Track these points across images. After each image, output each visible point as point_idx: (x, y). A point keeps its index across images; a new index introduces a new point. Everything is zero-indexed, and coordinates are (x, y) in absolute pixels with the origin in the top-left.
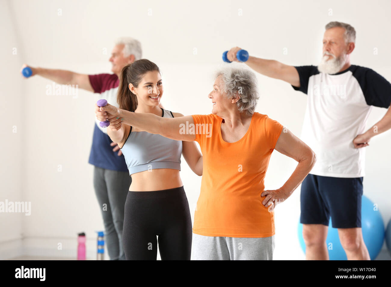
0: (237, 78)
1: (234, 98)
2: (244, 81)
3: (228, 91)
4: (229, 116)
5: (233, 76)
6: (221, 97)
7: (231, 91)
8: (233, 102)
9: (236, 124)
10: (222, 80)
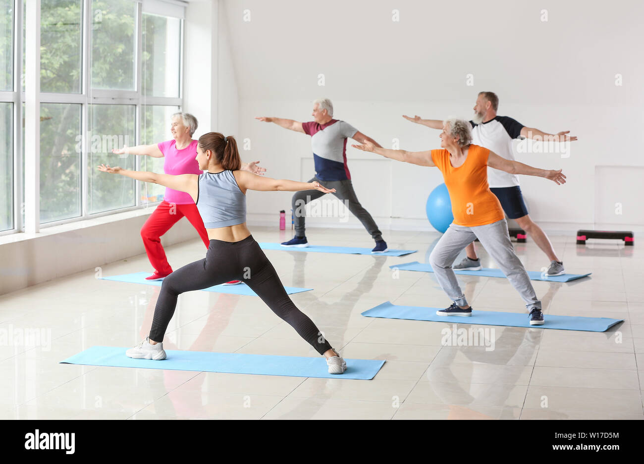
0: (459, 125)
1: (455, 138)
2: (463, 128)
3: (452, 134)
4: (454, 151)
5: (456, 124)
6: (448, 138)
7: (454, 134)
8: (455, 140)
9: (459, 155)
10: (449, 125)
